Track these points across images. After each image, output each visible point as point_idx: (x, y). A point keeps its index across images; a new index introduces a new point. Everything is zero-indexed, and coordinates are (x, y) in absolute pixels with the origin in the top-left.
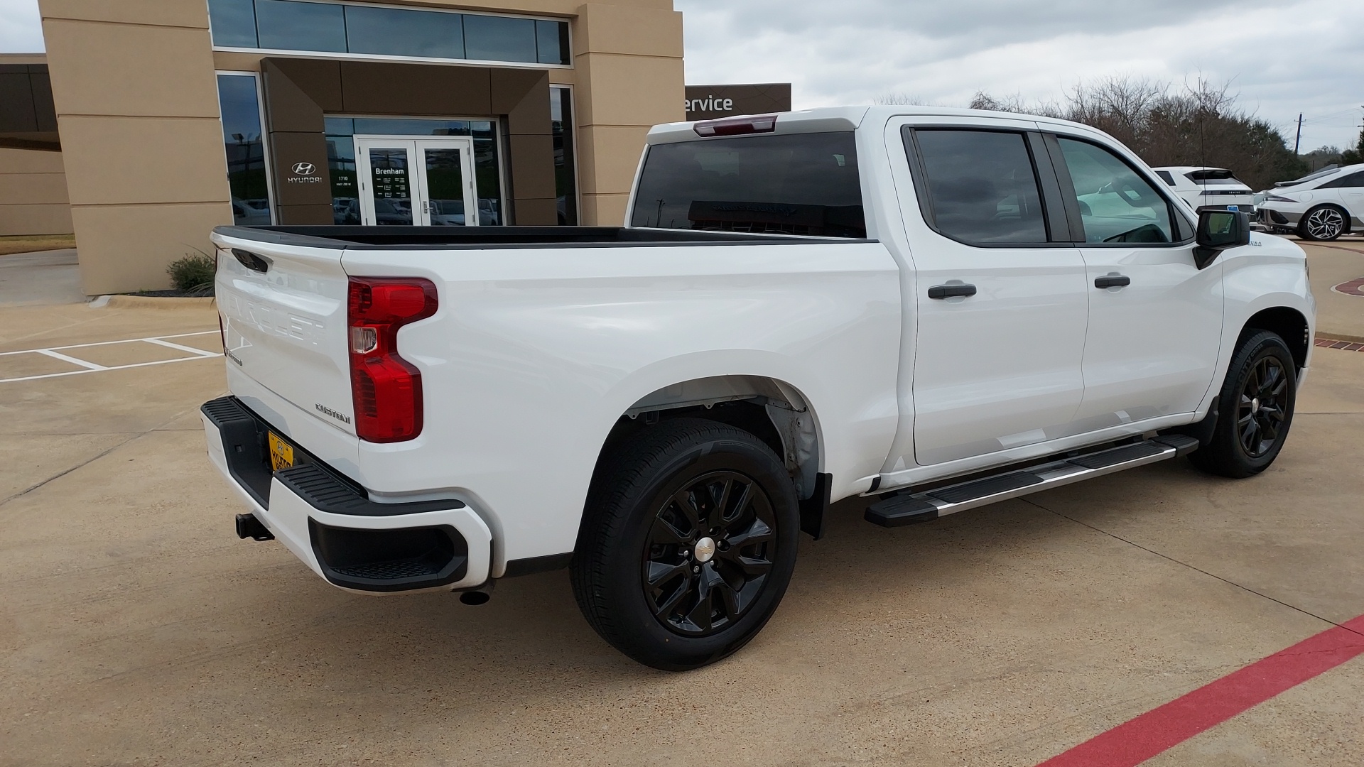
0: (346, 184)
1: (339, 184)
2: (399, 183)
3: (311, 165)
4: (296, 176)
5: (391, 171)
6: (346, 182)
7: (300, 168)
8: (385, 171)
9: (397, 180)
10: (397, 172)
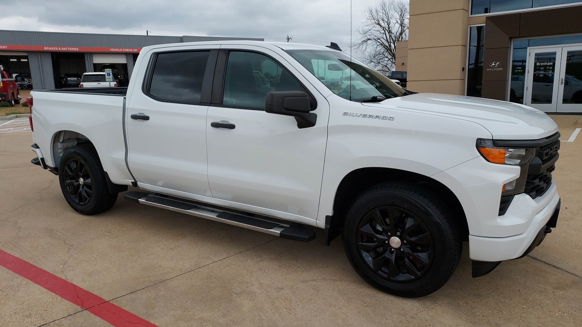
0: (520, 71)
1: (517, 71)
2: (549, 70)
3: (499, 63)
4: (491, 68)
5: (546, 64)
6: (520, 70)
7: (493, 64)
8: (542, 64)
9: (548, 68)
10: (549, 64)
